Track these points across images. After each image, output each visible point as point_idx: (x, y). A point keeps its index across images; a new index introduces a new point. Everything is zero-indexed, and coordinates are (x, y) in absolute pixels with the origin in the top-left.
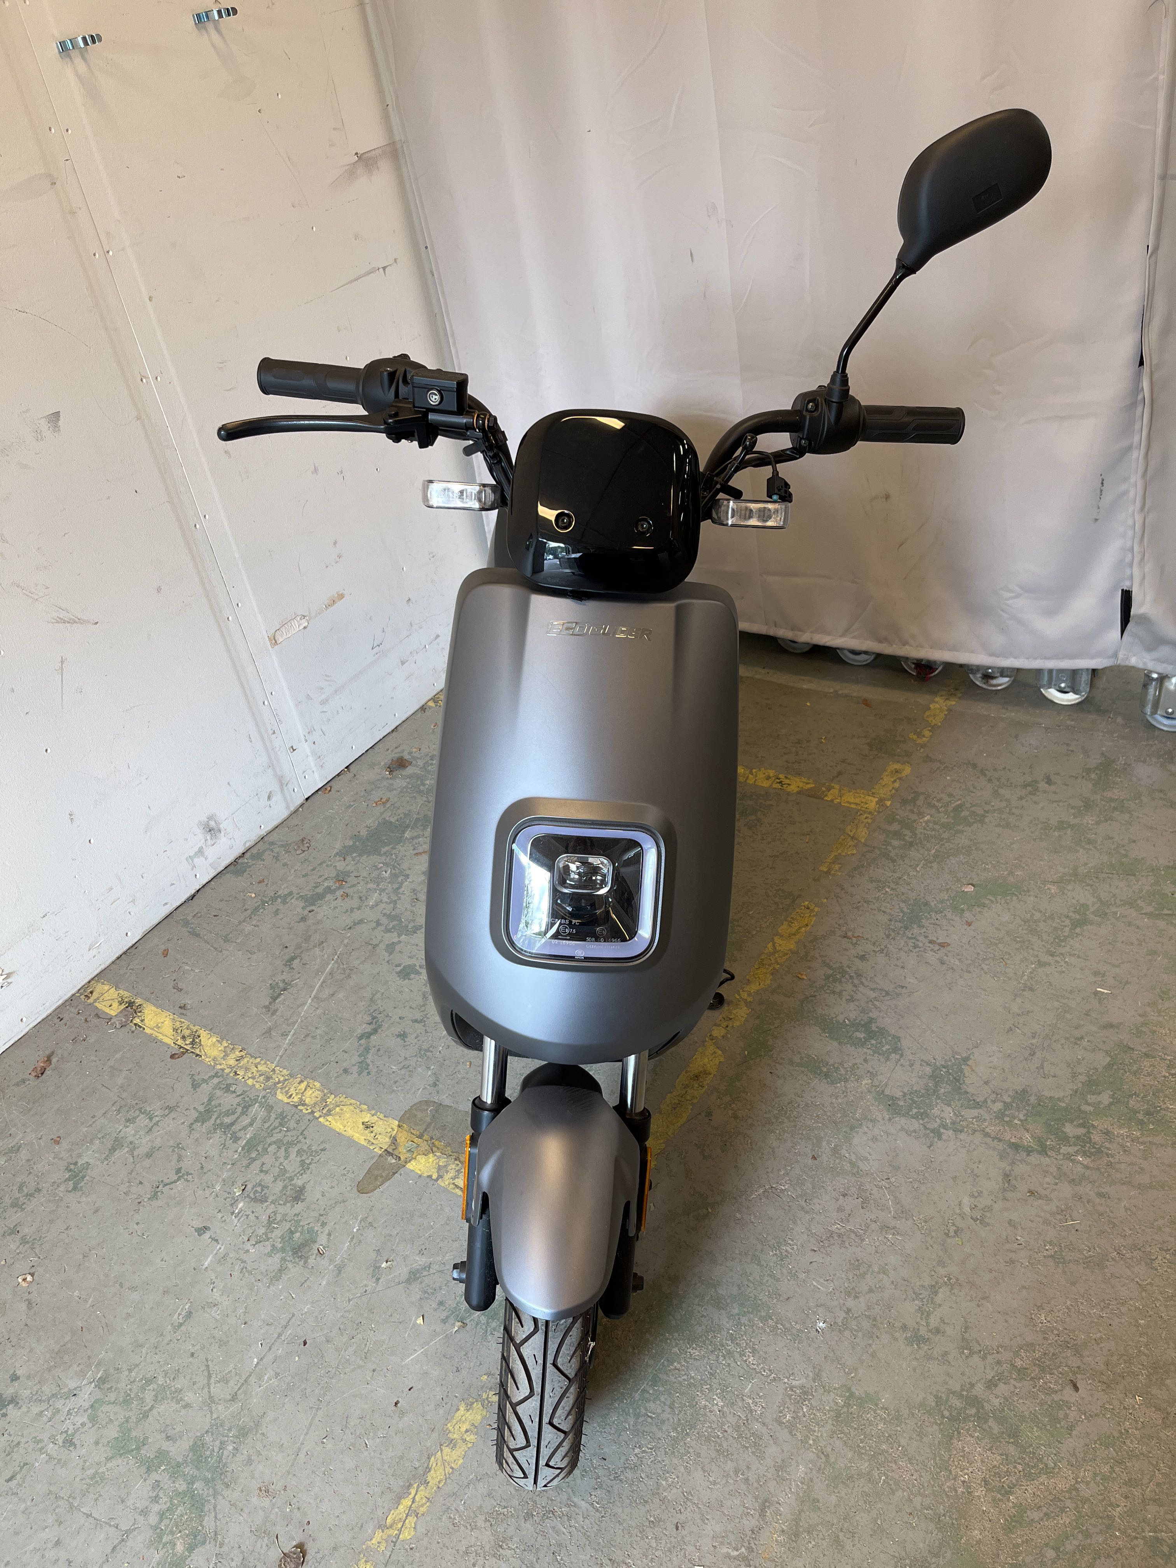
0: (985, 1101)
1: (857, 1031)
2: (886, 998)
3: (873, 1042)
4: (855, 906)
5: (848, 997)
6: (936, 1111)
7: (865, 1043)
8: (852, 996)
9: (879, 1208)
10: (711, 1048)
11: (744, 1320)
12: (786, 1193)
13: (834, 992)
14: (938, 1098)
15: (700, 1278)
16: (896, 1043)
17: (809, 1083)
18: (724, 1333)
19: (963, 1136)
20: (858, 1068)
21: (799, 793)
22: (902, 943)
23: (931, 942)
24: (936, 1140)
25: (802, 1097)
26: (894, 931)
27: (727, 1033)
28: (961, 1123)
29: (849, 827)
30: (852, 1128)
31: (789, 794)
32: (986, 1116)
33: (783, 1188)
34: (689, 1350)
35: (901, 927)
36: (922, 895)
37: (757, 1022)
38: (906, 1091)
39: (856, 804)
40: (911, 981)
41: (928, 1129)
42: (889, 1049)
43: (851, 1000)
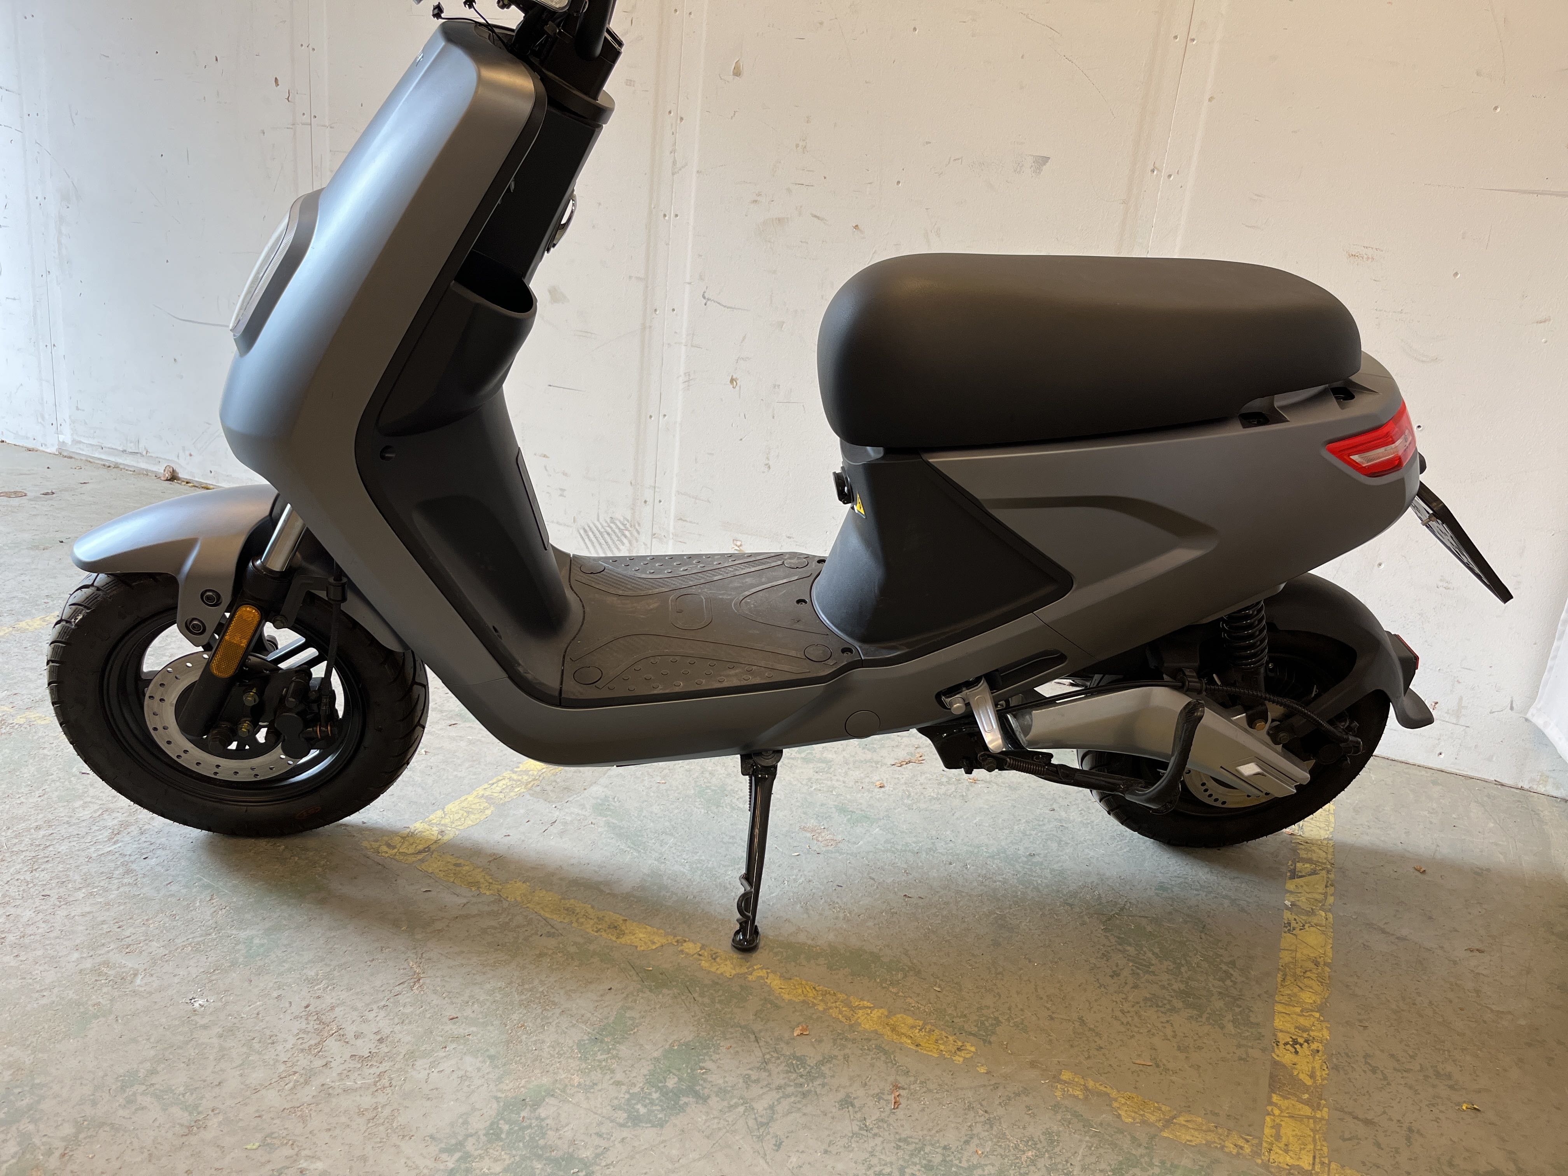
1: (680, 1081)
2: (752, 1122)
3: (655, 1096)
4: (975, 1105)
5: (754, 1078)
6: (498, 1152)
7: (654, 1086)
8: (756, 1081)
9: (345, 1072)
10: (663, 941)
11: (241, 947)
13: (765, 1062)
14: (525, 1159)
15: (315, 918)
16: (650, 1122)
17: (585, 1022)
18: (234, 932)
20: (605, 1074)
21: (1277, 1063)
24: (442, 1145)
25: (561, 1015)
26: (919, 1150)
27: (688, 954)
29: (1199, 1119)
30: (492, 1058)
31: (1268, 1050)
35: (930, 1161)
37: (707, 982)
38: (548, 1122)
39: (1278, 1136)
40: (794, 1159)
41: (465, 1139)
42: (638, 1113)
43: (750, 1082)
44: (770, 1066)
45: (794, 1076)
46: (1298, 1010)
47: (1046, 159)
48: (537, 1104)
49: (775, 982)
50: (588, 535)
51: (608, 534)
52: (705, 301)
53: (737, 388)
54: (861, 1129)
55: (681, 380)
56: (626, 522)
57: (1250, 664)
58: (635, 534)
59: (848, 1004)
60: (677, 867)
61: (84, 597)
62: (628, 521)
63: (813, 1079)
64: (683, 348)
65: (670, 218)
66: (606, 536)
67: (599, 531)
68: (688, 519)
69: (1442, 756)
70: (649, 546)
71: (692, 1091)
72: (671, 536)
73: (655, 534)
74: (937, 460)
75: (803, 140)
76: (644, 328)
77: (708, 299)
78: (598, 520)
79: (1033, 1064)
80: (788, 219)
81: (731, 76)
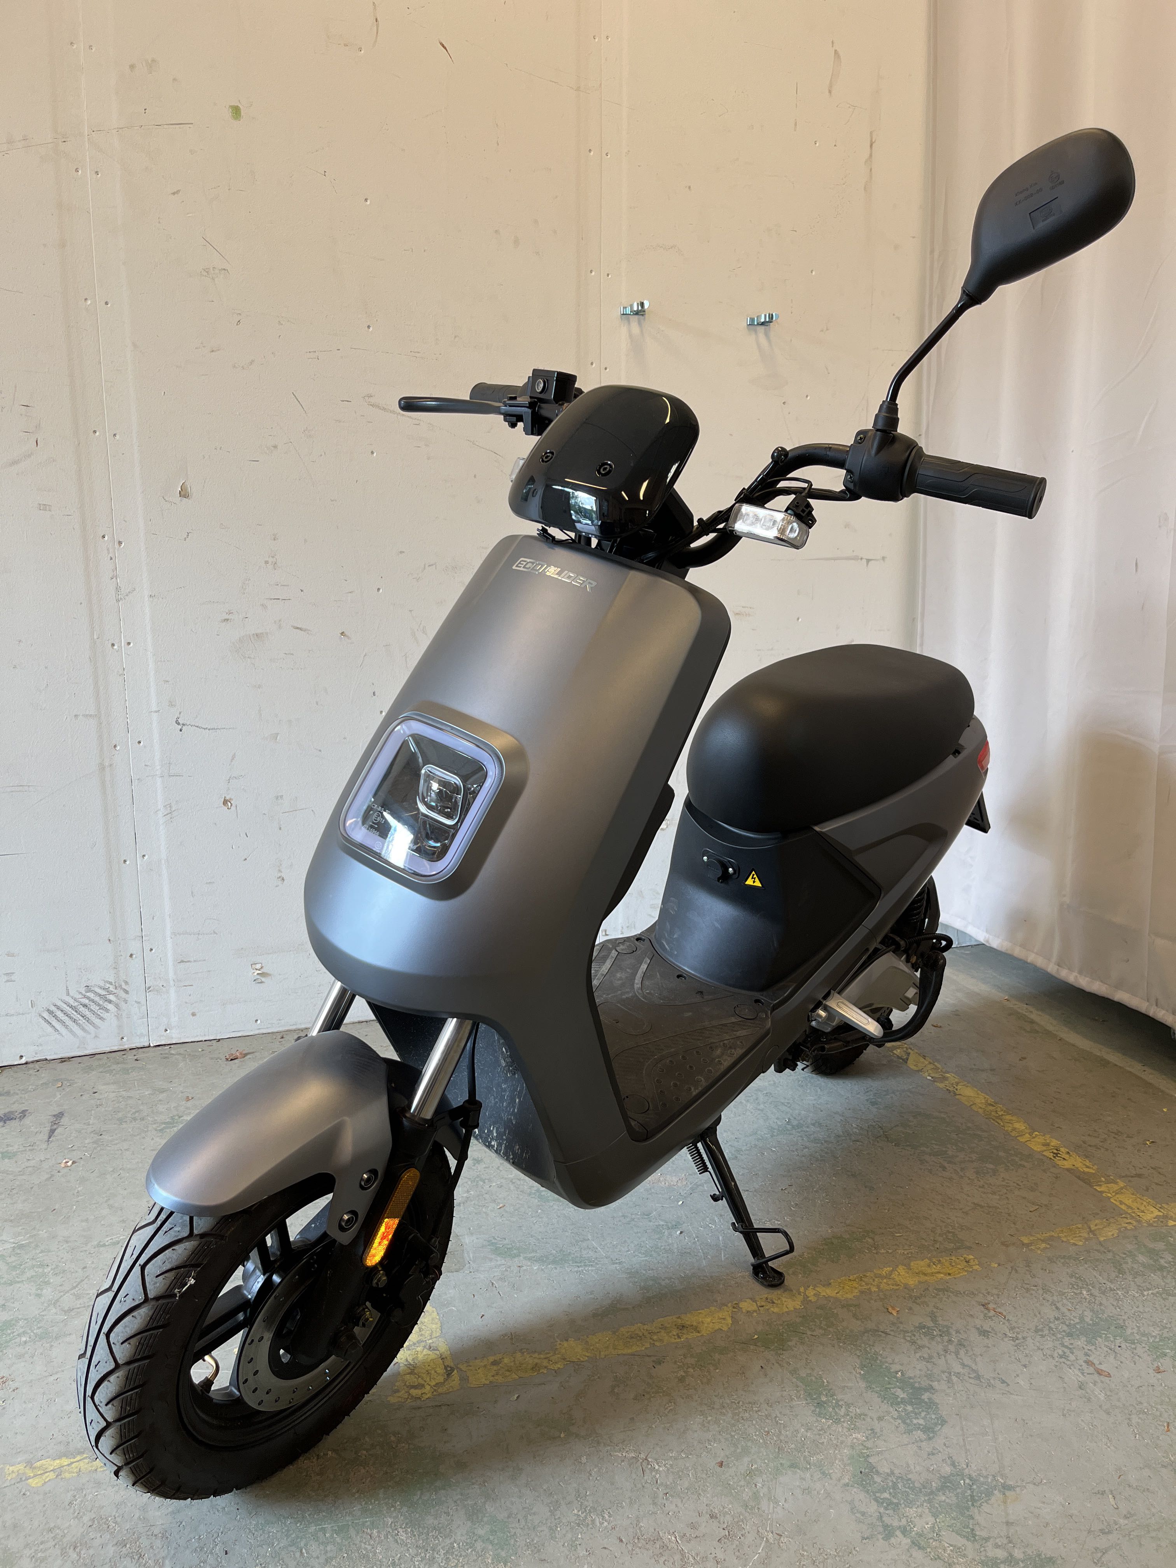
0: (987, 1539)
1: (902, 1389)
2: (972, 1381)
3: (909, 1408)
4: (1026, 1286)
5: (926, 1356)
6: (911, 1512)
7: (898, 1404)
8: (931, 1357)
9: (737, 1553)
10: (726, 1313)
11: (479, 1545)
12: (654, 1473)
13: (913, 1343)
14: (930, 1501)
15: (484, 1482)
16: (936, 1424)
17: (792, 1399)
18: (448, 1541)
19: (918, 1554)
20: (864, 1419)
21: (1068, 1170)
22: (1050, 1345)
23: (1089, 1363)
24: (880, 1537)
25: (771, 1406)
26: (1050, 1329)
27: (755, 1311)
28: (931, 1541)
29: (1097, 1221)
30: (793, 1466)
31: (1055, 1166)
32: (971, 1553)
33: (657, 1467)
34: (400, 1530)
35: (1064, 1331)
36: (1125, 1317)
37: (798, 1320)
38: (897, 1472)
39: (1129, 1207)
40: (1022, 1383)
41: (883, 1522)
42: (922, 1425)
43: (929, 1359)
44: (919, 1343)
45: (938, 1338)
46: (1028, 1135)
48: (872, 1468)
49: (829, 1292)
50: (55, 1017)
51: (85, 1006)
52: (180, 727)
53: (233, 808)
54: (1013, 1341)
55: (160, 814)
56: (108, 985)
57: (915, 919)
58: (122, 994)
59: (881, 1277)
60: (634, 1260)
61: (187, 1253)
62: (111, 983)
63: (948, 1333)
64: (159, 781)
65: (120, 647)
66: (82, 1009)
67: (71, 1007)
68: (192, 960)
70: (143, 1002)
71: (918, 1390)
72: (172, 983)
73: (149, 988)
75: (273, 557)
76: (102, 768)
77: (183, 725)
78: (68, 994)
79: (1005, 1245)
80: (267, 634)
81: (177, 499)
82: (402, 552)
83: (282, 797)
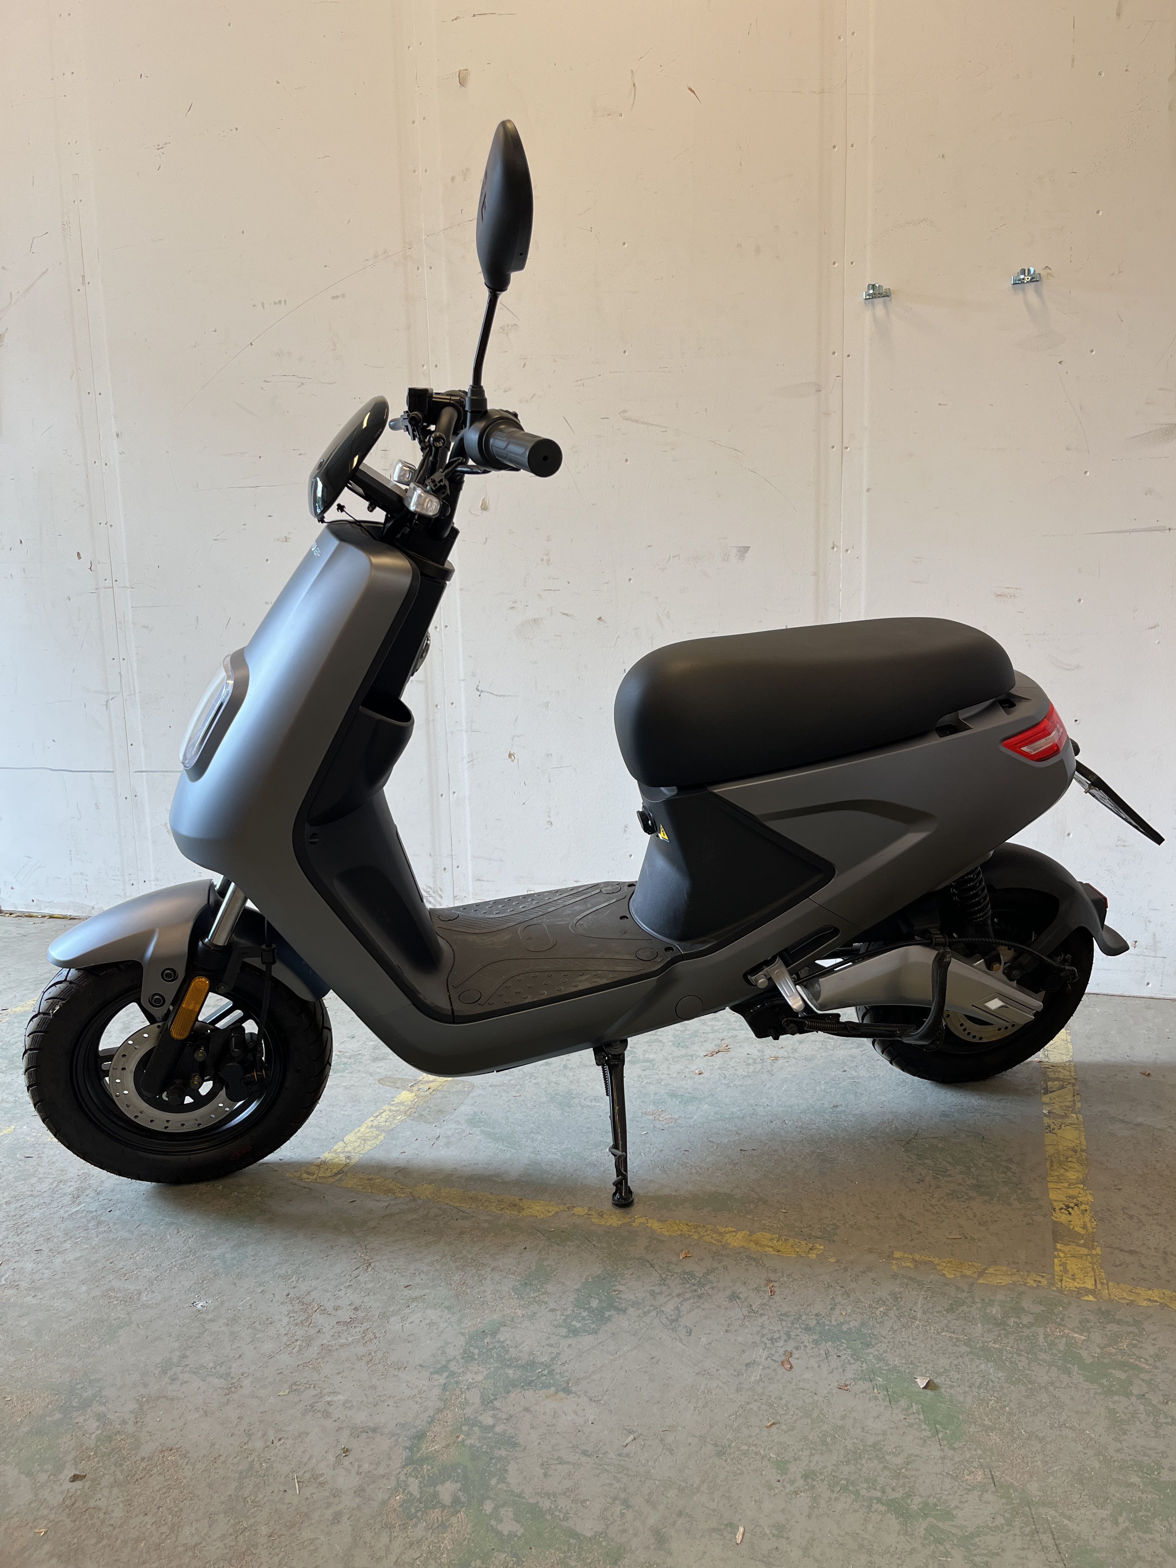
0: (495, 1410)
1: (601, 1302)
2: (665, 1320)
3: (585, 1314)
4: (833, 1284)
5: (658, 1291)
6: (476, 1369)
7: (582, 1308)
8: (660, 1293)
9: (337, 1333)
10: (557, 1209)
12: (362, 1272)
13: (663, 1280)
14: (498, 1369)
15: (269, 1233)
16: (586, 1332)
17: (513, 1274)
18: (207, 1252)
19: (437, 1392)
20: (541, 1306)
21: (1056, 1223)
22: (777, 1328)
23: (788, 1353)
24: (431, 1370)
25: (492, 1271)
26: (798, 1319)
27: (579, 1216)
28: (458, 1389)
29: (1004, 1268)
30: (449, 1308)
31: (1048, 1215)
32: (468, 1410)
35: (808, 1325)
36: (886, 1341)
37: (601, 1232)
38: (507, 1343)
39: (1065, 1271)
40: (704, 1339)
41: (448, 1364)
42: (575, 1327)
43: (656, 1294)
44: (668, 1282)
45: (688, 1285)
46: (1066, 1185)
47: (746, 549)
48: (494, 1334)
49: (655, 1225)
52: (479, 693)
53: (516, 761)
54: (749, 1312)
55: (465, 761)
56: (429, 890)
57: (979, 918)
58: (439, 899)
59: (717, 1232)
60: (550, 1156)
61: (59, 991)
62: (430, 888)
63: (704, 1285)
64: (464, 734)
65: (440, 628)
68: (485, 879)
69: (1150, 986)
71: (611, 1306)
72: (471, 896)
74: (718, 790)
75: (547, 555)
76: (427, 721)
77: (482, 691)
79: (870, 1251)
80: (542, 619)
81: (479, 512)
82: (650, 546)
83: (551, 754)
